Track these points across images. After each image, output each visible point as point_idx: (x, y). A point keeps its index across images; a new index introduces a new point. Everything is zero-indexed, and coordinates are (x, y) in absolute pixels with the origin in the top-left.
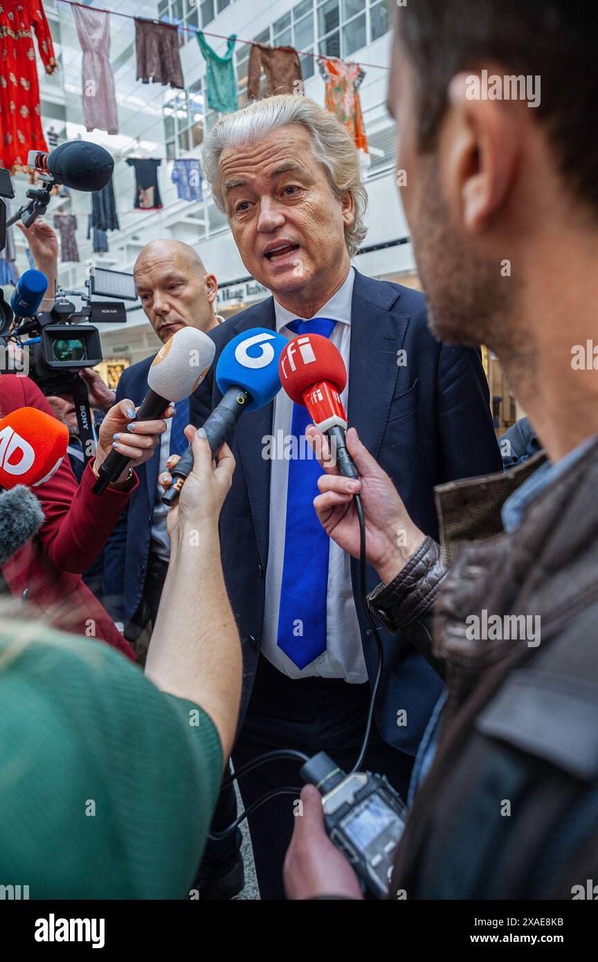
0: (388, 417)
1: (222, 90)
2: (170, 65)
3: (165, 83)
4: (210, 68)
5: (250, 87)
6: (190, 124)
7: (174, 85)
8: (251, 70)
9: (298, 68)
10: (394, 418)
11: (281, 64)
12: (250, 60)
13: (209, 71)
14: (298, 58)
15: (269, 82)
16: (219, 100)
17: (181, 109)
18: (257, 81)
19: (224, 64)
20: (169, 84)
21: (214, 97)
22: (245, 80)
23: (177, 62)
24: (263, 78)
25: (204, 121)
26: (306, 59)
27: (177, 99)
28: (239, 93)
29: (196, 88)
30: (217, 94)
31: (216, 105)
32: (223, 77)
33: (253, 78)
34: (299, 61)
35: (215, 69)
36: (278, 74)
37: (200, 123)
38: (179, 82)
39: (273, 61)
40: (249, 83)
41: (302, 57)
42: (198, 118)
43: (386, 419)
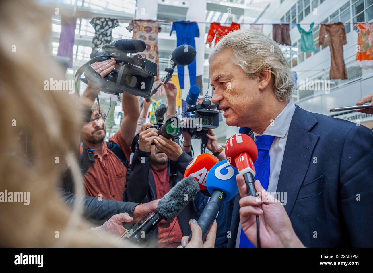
0: (297, 196)
1: (307, 44)
2: (285, 38)
3: (283, 44)
4: (303, 36)
5: (321, 41)
6: (292, 59)
7: (287, 44)
8: (321, 33)
9: (343, 30)
10: (302, 197)
11: (335, 29)
12: (320, 31)
13: (302, 37)
14: (344, 26)
15: (329, 37)
16: (306, 48)
17: (288, 54)
18: (324, 38)
19: (308, 34)
20: (285, 44)
21: (304, 47)
22: (318, 38)
23: (288, 37)
24: (326, 36)
25: (298, 57)
26: (347, 26)
27: (286, 50)
28: (315, 44)
29: (295, 45)
30: (305, 45)
31: (305, 49)
32: (308, 39)
33: (322, 37)
34: (344, 27)
35: (305, 36)
36: (333, 34)
37: (296, 58)
38: (289, 43)
39: (331, 29)
40: (319, 39)
41: (345, 25)
42: (295, 56)
43: (296, 197)
